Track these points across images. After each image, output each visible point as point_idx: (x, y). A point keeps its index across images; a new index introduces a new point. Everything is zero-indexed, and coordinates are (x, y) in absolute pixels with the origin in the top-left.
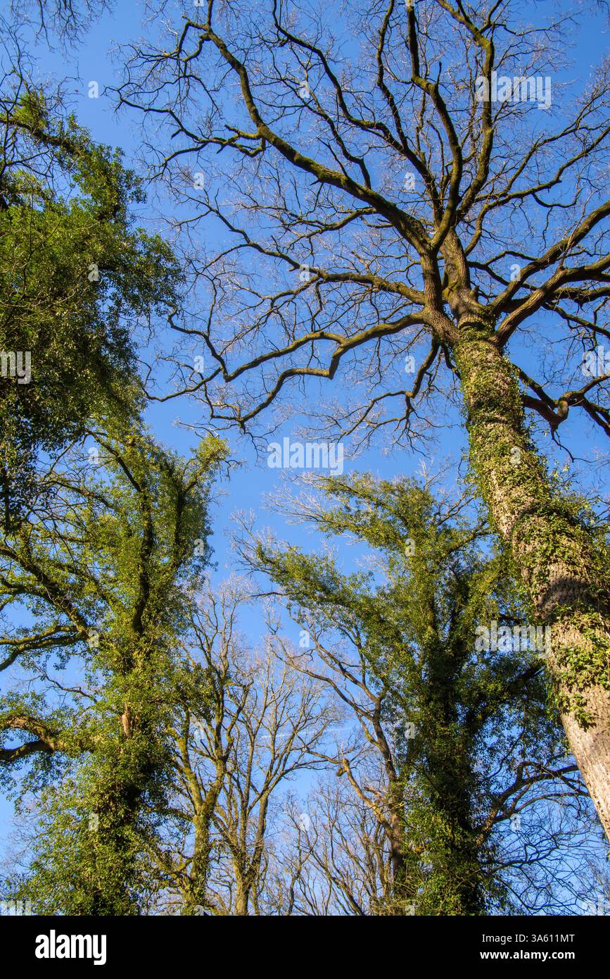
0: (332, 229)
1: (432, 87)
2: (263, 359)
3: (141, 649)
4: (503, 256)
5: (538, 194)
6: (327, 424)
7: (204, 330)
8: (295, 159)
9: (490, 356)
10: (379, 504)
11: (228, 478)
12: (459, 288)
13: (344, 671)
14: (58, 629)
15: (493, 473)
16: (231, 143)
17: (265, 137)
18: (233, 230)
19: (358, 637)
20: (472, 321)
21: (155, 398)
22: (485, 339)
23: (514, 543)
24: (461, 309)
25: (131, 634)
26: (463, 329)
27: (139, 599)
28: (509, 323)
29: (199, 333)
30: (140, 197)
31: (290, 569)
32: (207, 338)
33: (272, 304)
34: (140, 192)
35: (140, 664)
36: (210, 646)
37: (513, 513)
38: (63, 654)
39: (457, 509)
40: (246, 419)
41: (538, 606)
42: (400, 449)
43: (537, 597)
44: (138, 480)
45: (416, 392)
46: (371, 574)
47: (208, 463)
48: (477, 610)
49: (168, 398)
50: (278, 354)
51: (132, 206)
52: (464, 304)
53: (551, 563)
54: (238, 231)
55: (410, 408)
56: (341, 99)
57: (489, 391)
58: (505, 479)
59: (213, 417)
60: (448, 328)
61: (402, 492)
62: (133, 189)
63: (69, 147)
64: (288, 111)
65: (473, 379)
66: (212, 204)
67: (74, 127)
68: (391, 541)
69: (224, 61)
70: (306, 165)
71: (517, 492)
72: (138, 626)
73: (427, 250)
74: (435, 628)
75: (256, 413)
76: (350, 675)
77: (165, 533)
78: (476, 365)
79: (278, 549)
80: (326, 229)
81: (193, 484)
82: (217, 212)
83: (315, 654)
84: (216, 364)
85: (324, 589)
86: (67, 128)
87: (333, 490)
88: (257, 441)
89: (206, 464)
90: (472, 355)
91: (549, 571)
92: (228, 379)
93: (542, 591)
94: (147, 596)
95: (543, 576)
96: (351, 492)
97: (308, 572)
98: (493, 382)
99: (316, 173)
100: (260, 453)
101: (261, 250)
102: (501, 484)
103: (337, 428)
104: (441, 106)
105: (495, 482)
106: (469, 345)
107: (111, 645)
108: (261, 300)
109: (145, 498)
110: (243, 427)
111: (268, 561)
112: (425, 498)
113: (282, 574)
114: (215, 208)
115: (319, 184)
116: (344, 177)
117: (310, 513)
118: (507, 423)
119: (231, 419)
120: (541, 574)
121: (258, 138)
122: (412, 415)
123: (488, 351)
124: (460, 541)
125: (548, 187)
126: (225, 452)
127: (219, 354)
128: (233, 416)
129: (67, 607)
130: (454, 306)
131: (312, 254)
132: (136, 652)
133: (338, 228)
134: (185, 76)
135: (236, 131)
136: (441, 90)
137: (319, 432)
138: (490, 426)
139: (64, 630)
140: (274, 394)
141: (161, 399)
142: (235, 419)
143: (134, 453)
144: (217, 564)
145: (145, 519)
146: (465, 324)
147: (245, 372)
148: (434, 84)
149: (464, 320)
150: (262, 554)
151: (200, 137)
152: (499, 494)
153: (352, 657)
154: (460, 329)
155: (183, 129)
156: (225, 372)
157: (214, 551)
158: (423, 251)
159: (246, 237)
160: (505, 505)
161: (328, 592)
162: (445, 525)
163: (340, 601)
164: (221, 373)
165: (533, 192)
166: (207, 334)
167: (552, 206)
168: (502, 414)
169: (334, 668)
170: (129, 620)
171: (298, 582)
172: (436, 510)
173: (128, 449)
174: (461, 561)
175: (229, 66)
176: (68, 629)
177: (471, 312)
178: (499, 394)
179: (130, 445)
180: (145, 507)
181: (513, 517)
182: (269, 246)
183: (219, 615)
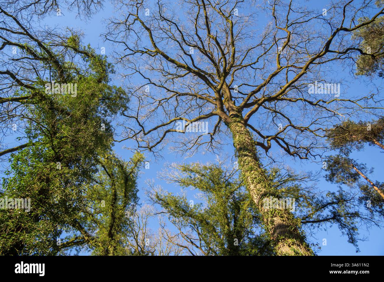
0: (181, 77)
1: (214, 38)
2: (158, 127)
3: (112, 245)
4: (242, 85)
5: (252, 66)
6: (181, 145)
7: (136, 116)
8: (169, 59)
9: (242, 129)
10: (203, 175)
11: (144, 168)
12: (228, 100)
13: (192, 243)
14: (76, 238)
15: (249, 178)
16: (146, 52)
17: (157, 52)
18: (145, 78)
19: (198, 230)
20: (234, 114)
21: (116, 141)
22: (239, 122)
23: (260, 207)
24: (230, 109)
25: (108, 238)
26: (231, 117)
27: (111, 223)
28: (248, 116)
29: (134, 117)
30: (113, 72)
31: (169, 203)
32: (137, 119)
33: (159, 103)
34: (113, 70)
35: (112, 252)
36: (137, 236)
37: (258, 195)
38: (78, 248)
39: (232, 174)
40: (152, 147)
41: (272, 234)
42: (209, 152)
43: (271, 230)
44: (110, 173)
45: (214, 133)
46: (201, 204)
47: (137, 164)
48: (244, 217)
49: (122, 141)
50: (164, 125)
51: (110, 75)
52: (231, 107)
53: (274, 217)
54: (147, 78)
55: (212, 138)
56: (183, 37)
57: (244, 143)
58: (254, 181)
59: (139, 147)
60: (226, 117)
61: (211, 169)
62: (110, 69)
63: (86, 54)
64: (164, 39)
65: (237, 138)
66: (138, 70)
67: (89, 48)
68: (208, 189)
69: (143, 27)
70: (173, 61)
71: (259, 186)
72: (111, 235)
73: (217, 91)
74: (228, 226)
75: (155, 145)
76: (195, 244)
77: (121, 194)
78: (238, 133)
79: (163, 194)
80: (179, 77)
81: (131, 173)
82: (139, 72)
83: (180, 236)
84: (141, 128)
85: (183, 210)
86: (86, 48)
87: (185, 170)
88: (155, 153)
89: (136, 164)
90: (236, 128)
91: (274, 220)
92: (145, 134)
93: (273, 228)
94: (114, 222)
95: (272, 222)
96: (192, 171)
97: (176, 203)
98: (244, 140)
99: (176, 64)
100: (156, 158)
101: (155, 85)
102: (253, 183)
103: (185, 146)
104: (218, 43)
105: (250, 182)
106: (234, 124)
107: (99, 244)
108: (155, 101)
109: (113, 181)
110: (150, 150)
111: (161, 200)
112: (220, 172)
113: (166, 204)
114: (138, 71)
115: (177, 68)
116: (186, 66)
117: (175, 179)
118: (251, 156)
119: (146, 147)
120: (271, 221)
121: (155, 52)
122: (213, 140)
123: (241, 127)
124: (235, 189)
125: (255, 63)
126: (143, 158)
127: (141, 124)
128: (146, 146)
129: (80, 228)
130: (227, 107)
131: (173, 84)
132: (110, 247)
133: (183, 76)
134: (128, 29)
135: (148, 50)
136: (217, 38)
137: (178, 149)
138: (246, 158)
139: (79, 239)
140: (162, 139)
141: (119, 141)
142: (147, 147)
143: (108, 162)
144: (141, 204)
145: (113, 189)
146: (232, 115)
147: (152, 132)
148: (215, 37)
149: (231, 113)
150: (158, 197)
151: (134, 50)
152: (252, 187)
153: (195, 235)
154: (230, 117)
155: (128, 48)
156: (144, 131)
157: (140, 199)
158: (215, 91)
159: (150, 80)
160: (255, 191)
161: (185, 212)
162: (228, 181)
163: (190, 216)
164: (142, 132)
165: (250, 65)
166: (136, 117)
167: (256, 69)
168: (249, 153)
169: (188, 241)
170: (107, 233)
171: (173, 208)
172: (224, 175)
173: (106, 160)
174: (235, 195)
175: (145, 29)
176: (81, 238)
177: (233, 110)
178: (247, 144)
179: (106, 158)
180: (113, 184)
181: (258, 196)
182: (158, 83)
183: (141, 222)
